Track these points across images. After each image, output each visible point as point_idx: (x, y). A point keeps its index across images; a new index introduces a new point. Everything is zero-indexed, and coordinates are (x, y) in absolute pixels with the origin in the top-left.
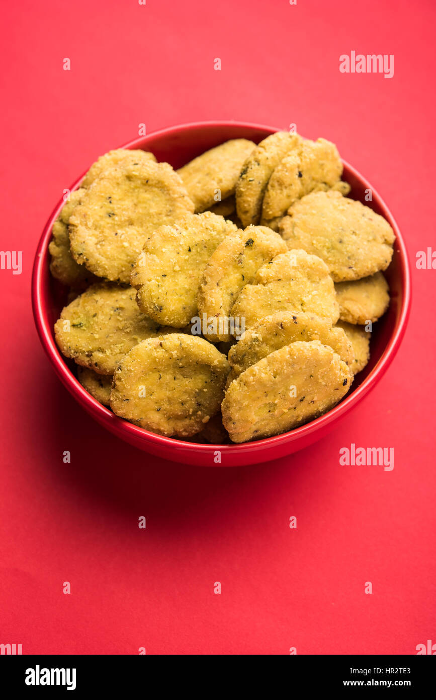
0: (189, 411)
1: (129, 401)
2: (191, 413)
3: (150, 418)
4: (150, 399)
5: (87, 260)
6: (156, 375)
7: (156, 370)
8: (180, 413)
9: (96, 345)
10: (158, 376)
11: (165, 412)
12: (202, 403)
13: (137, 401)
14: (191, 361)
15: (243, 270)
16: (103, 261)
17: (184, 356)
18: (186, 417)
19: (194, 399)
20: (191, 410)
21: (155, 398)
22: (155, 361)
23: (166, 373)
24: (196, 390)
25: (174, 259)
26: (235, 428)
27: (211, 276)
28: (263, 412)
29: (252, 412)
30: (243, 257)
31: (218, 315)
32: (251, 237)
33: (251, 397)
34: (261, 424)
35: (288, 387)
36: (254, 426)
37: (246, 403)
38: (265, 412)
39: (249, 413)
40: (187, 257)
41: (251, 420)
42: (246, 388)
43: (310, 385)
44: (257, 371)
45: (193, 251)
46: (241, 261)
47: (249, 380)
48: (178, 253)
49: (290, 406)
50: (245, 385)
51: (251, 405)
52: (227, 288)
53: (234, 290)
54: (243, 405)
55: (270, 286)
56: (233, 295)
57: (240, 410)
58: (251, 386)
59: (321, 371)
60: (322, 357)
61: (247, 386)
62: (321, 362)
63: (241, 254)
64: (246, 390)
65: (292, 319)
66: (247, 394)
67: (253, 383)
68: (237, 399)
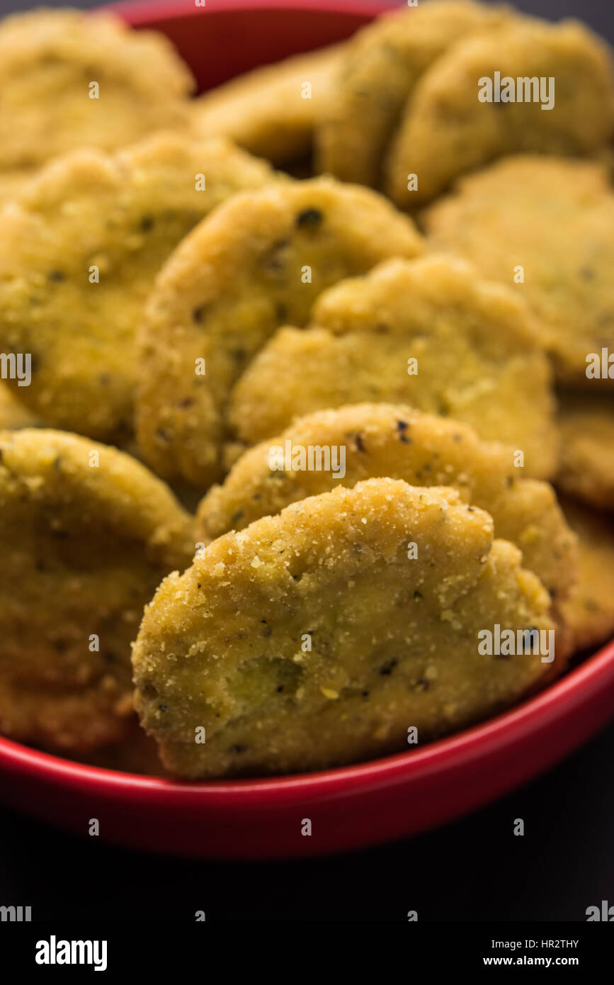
25: (93, 234)
26: (166, 725)
27: (179, 288)
28: (259, 687)
29: (218, 680)
30: (287, 255)
31: (187, 403)
32: (317, 203)
33: (217, 628)
34: (254, 728)
35: (340, 619)
36: (230, 731)
37: (198, 646)
38: (264, 688)
39: (209, 683)
40: (135, 241)
41: (214, 706)
42: (202, 598)
43: (413, 625)
44: (242, 548)
45: (159, 231)
46: (276, 265)
47: (212, 574)
48: (111, 226)
49: (347, 684)
50: (199, 586)
51: (216, 657)
52: (227, 334)
53: (249, 343)
54: (190, 650)
55: (351, 342)
56: (242, 359)
57: (182, 666)
58: (217, 593)
59: (449, 581)
60: (453, 537)
61: (207, 593)
62: (451, 553)
63: (280, 244)
64: (203, 605)
65: (394, 425)
66: (205, 616)
67: (225, 584)
68: (172, 628)
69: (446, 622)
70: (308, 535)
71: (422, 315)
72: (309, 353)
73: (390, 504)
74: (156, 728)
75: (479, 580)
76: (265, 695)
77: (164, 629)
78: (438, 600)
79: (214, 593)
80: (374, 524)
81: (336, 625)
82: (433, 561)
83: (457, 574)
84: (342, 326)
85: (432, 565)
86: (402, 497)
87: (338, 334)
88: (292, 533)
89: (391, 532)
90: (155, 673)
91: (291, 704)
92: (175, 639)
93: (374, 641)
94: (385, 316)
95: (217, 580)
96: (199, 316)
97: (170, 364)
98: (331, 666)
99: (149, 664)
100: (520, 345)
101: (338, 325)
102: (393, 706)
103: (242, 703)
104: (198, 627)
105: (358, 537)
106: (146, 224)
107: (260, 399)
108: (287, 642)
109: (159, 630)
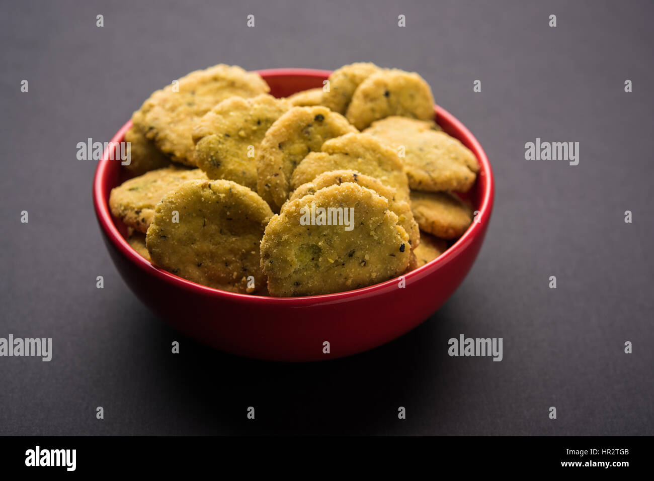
0: (233, 275)
1: (167, 238)
2: (234, 277)
3: (188, 272)
4: (191, 248)
5: (157, 134)
6: (200, 222)
7: (201, 213)
8: (222, 275)
9: (147, 202)
10: (202, 221)
11: (206, 270)
12: (247, 268)
13: (176, 244)
14: (240, 212)
15: (309, 143)
16: (173, 136)
17: (233, 203)
18: (229, 283)
19: (240, 261)
20: (235, 274)
21: (196, 247)
22: (200, 200)
23: (212, 222)
24: (243, 250)
25: (240, 124)
26: (272, 269)
27: (274, 135)
28: (306, 257)
29: (292, 250)
30: (311, 129)
31: (276, 175)
32: (322, 113)
33: (291, 230)
34: (303, 275)
35: (335, 231)
36: (294, 275)
37: (285, 237)
38: (307, 257)
39: (289, 251)
40: (255, 128)
41: (290, 261)
42: (287, 220)
43: (361, 236)
44: (301, 202)
45: (263, 125)
46: (308, 132)
47: (291, 211)
48: (246, 121)
49: (337, 259)
50: (286, 216)
51: (291, 241)
52: (290, 154)
53: (297, 159)
54: (282, 239)
55: (335, 157)
56: (295, 164)
57: (279, 246)
58: (292, 217)
59: (373, 219)
60: (374, 203)
61: (288, 218)
62: (374, 209)
63: (309, 126)
64: (287, 222)
65: (353, 175)
66: (288, 226)
67: (295, 214)
68: (276, 230)
69: (372, 236)
70: (324, 198)
71: (361, 150)
72: (320, 159)
73: (352, 189)
74: (269, 271)
75: (383, 220)
76: (308, 260)
77: (273, 231)
78: (369, 226)
79: (291, 217)
80: (347, 196)
81: (334, 233)
82: (367, 211)
83: (376, 217)
84: (332, 151)
85: (367, 213)
86: (357, 188)
87: (331, 154)
88: (319, 198)
89: (353, 199)
90: (270, 248)
91: (317, 266)
92: (277, 234)
93: (347, 240)
94: (347, 149)
95: (292, 213)
96: (281, 146)
97: (271, 160)
98: (331, 249)
99: (267, 245)
100: (397, 167)
101: (331, 151)
102: (353, 270)
103: (299, 264)
104: (286, 230)
105: (342, 200)
106: (259, 123)
107: (303, 173)
108: (316, 238)
109: (271, 231)
